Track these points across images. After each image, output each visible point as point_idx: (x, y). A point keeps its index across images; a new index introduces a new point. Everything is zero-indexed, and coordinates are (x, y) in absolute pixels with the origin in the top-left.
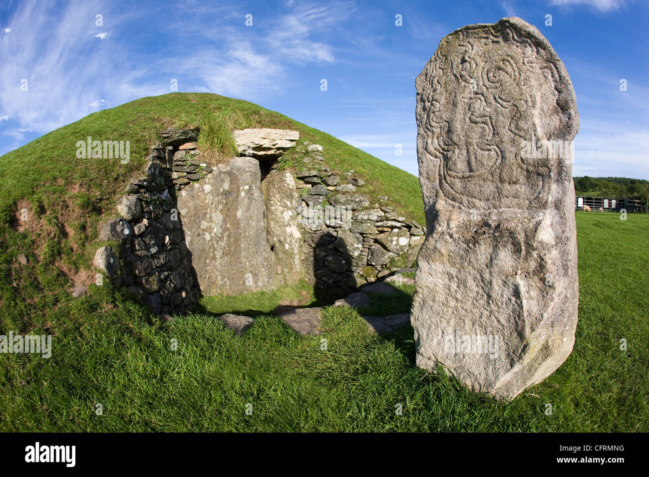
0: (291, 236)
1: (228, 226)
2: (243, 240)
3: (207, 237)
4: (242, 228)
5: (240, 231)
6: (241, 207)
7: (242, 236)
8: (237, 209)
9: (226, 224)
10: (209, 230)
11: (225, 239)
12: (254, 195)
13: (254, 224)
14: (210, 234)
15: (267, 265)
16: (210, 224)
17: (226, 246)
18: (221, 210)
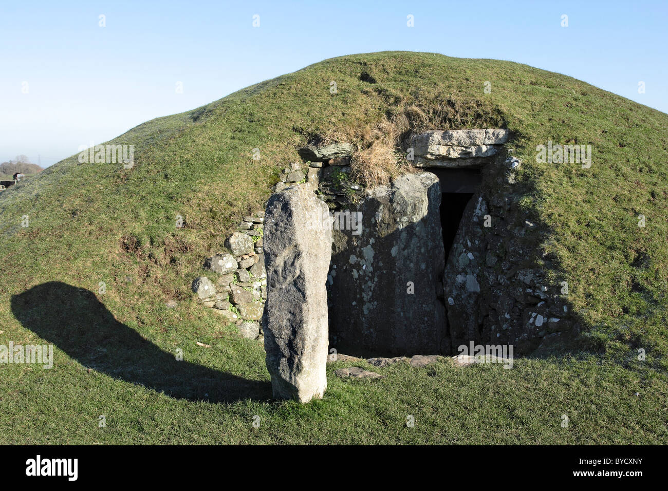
0: (461, 287)
1: (381, 264)
2: (398, 284)
3: (355, 274)
4: (397, 269)
5: (394, 272)
6: (397, 242)
7: (397, 278)
8: (392, 246)
9: (378, 262)
10: (358, 266)
11: (376, 279)
12: (415, 229)
13: (412, 265)
14: (358, 271)
15: (427, 322)
16: (359, 259)
17: (376, 288)
18: (373, 245)
